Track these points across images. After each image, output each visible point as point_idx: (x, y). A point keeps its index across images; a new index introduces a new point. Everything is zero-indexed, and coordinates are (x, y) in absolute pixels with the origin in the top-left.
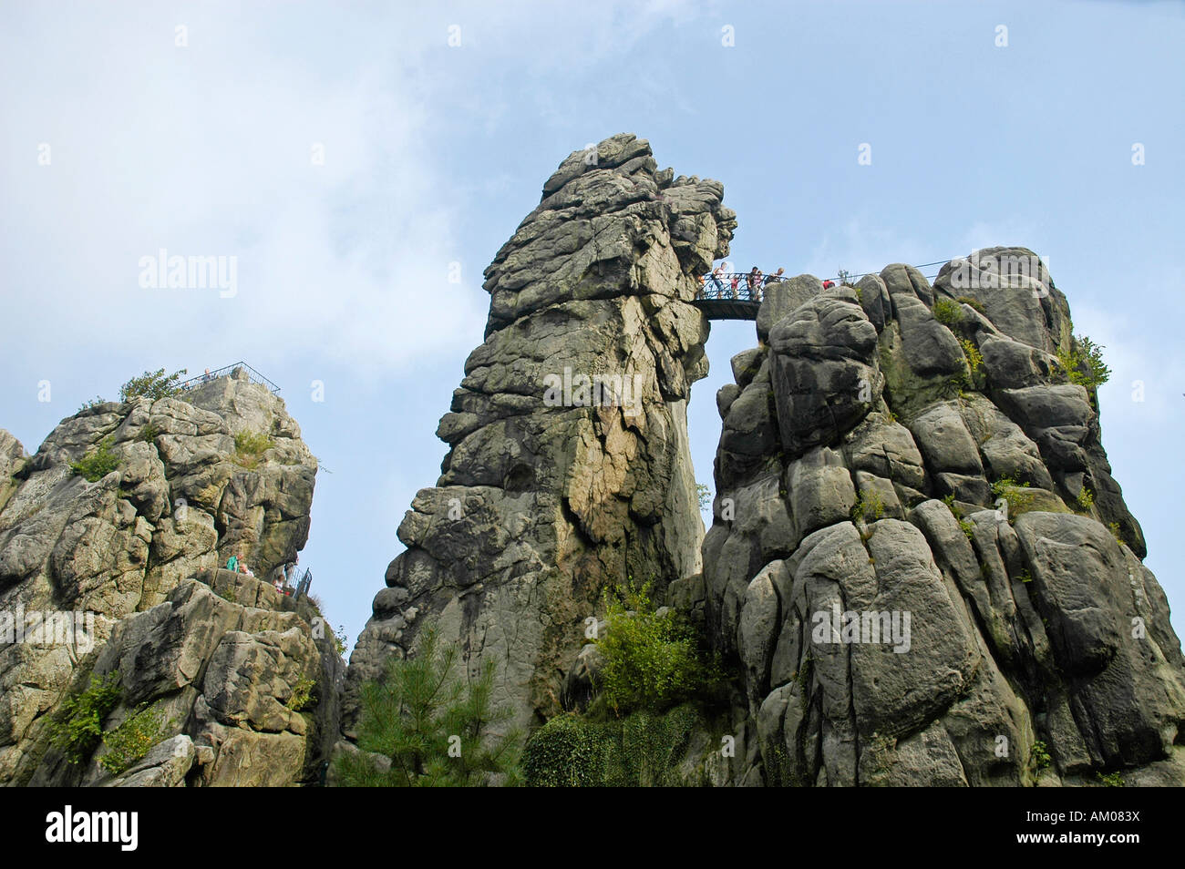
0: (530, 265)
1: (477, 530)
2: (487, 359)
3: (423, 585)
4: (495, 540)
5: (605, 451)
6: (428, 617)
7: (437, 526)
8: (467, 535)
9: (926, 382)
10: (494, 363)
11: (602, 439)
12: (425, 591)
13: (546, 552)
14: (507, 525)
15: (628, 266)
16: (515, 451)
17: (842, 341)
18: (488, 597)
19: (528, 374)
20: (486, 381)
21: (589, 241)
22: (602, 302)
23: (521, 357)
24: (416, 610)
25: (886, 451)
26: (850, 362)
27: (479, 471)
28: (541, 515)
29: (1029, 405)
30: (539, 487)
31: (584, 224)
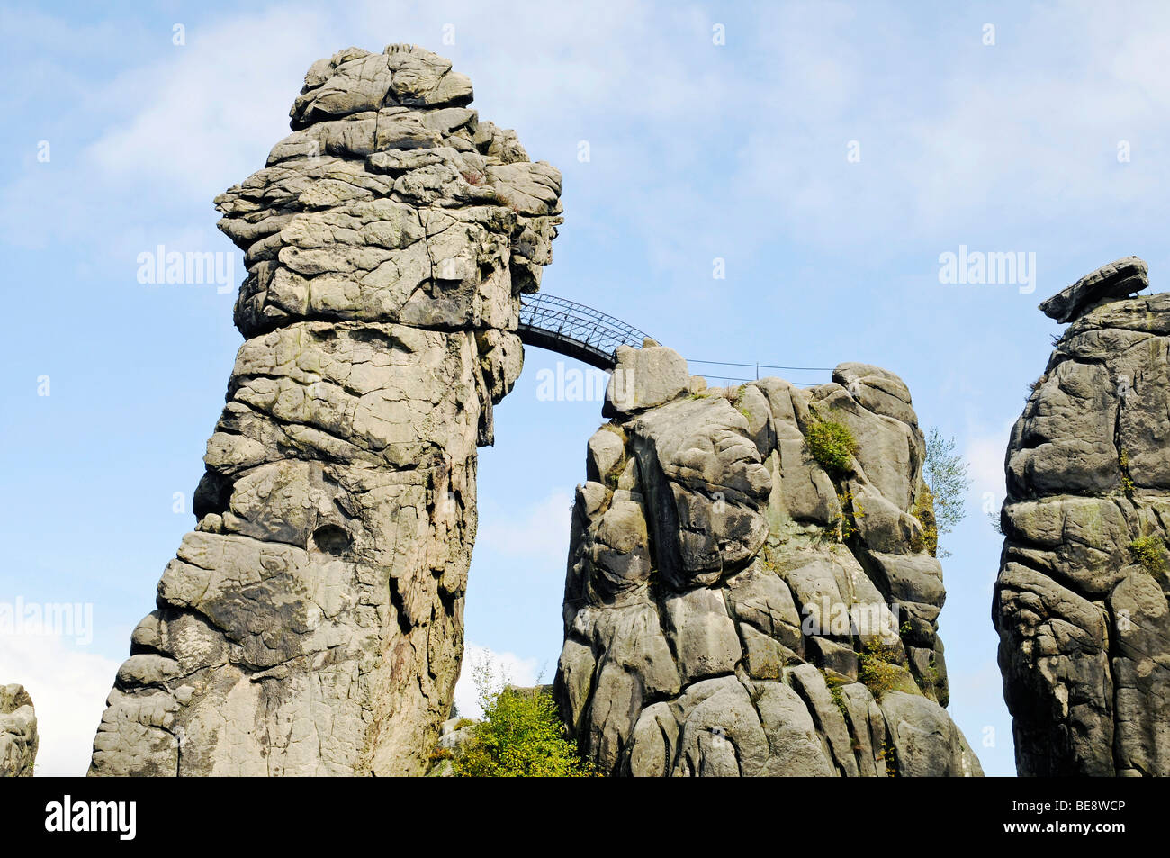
0: (326, 245)
1: (278, 600)
2: (272, 368)
3: (201, 659)
4: (304, 616)
5: (432, 523)
6: (208, 699)
7: (220, 588)
8: (263, 604)
9: (801, 529)
10: (283, 376)
11: (430, 509)
12: (203, 666)
13: (367, 638)
14: (320, 598)
15: (471, 292)
16: (326, 507)
17: (739, 485)
18: (294, 684)
19: (341, 409)
20: (276, 401)
21: (418, 241)
22: (437, 334)
23: (324, 380)
24: (192, 689)
25: (770, 608)
26: (747, 511)
27: (275, 524)
28: (363, 594)
29: (894, 576)
30: (362, 559)
31: (410, 213)
